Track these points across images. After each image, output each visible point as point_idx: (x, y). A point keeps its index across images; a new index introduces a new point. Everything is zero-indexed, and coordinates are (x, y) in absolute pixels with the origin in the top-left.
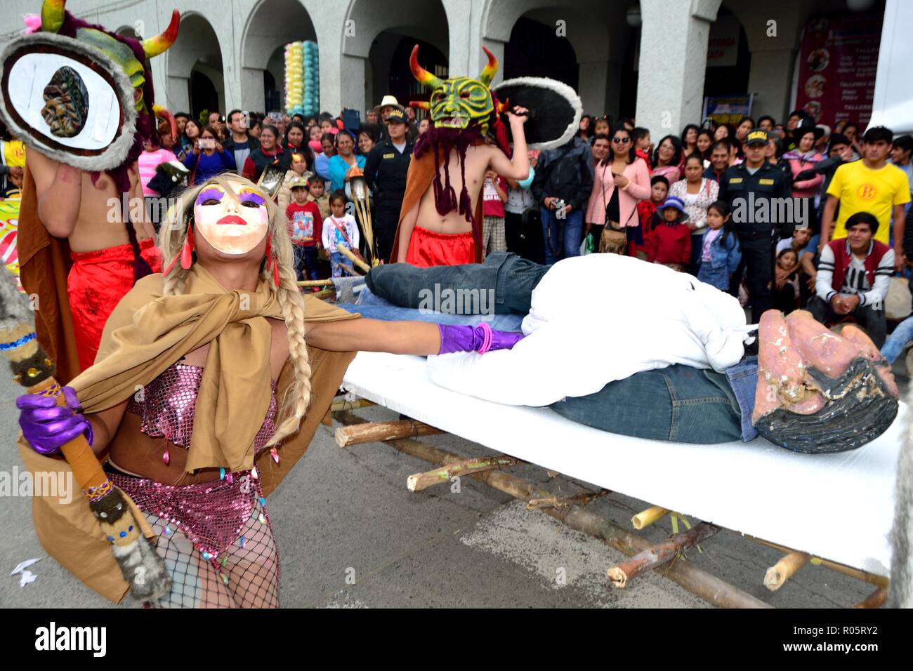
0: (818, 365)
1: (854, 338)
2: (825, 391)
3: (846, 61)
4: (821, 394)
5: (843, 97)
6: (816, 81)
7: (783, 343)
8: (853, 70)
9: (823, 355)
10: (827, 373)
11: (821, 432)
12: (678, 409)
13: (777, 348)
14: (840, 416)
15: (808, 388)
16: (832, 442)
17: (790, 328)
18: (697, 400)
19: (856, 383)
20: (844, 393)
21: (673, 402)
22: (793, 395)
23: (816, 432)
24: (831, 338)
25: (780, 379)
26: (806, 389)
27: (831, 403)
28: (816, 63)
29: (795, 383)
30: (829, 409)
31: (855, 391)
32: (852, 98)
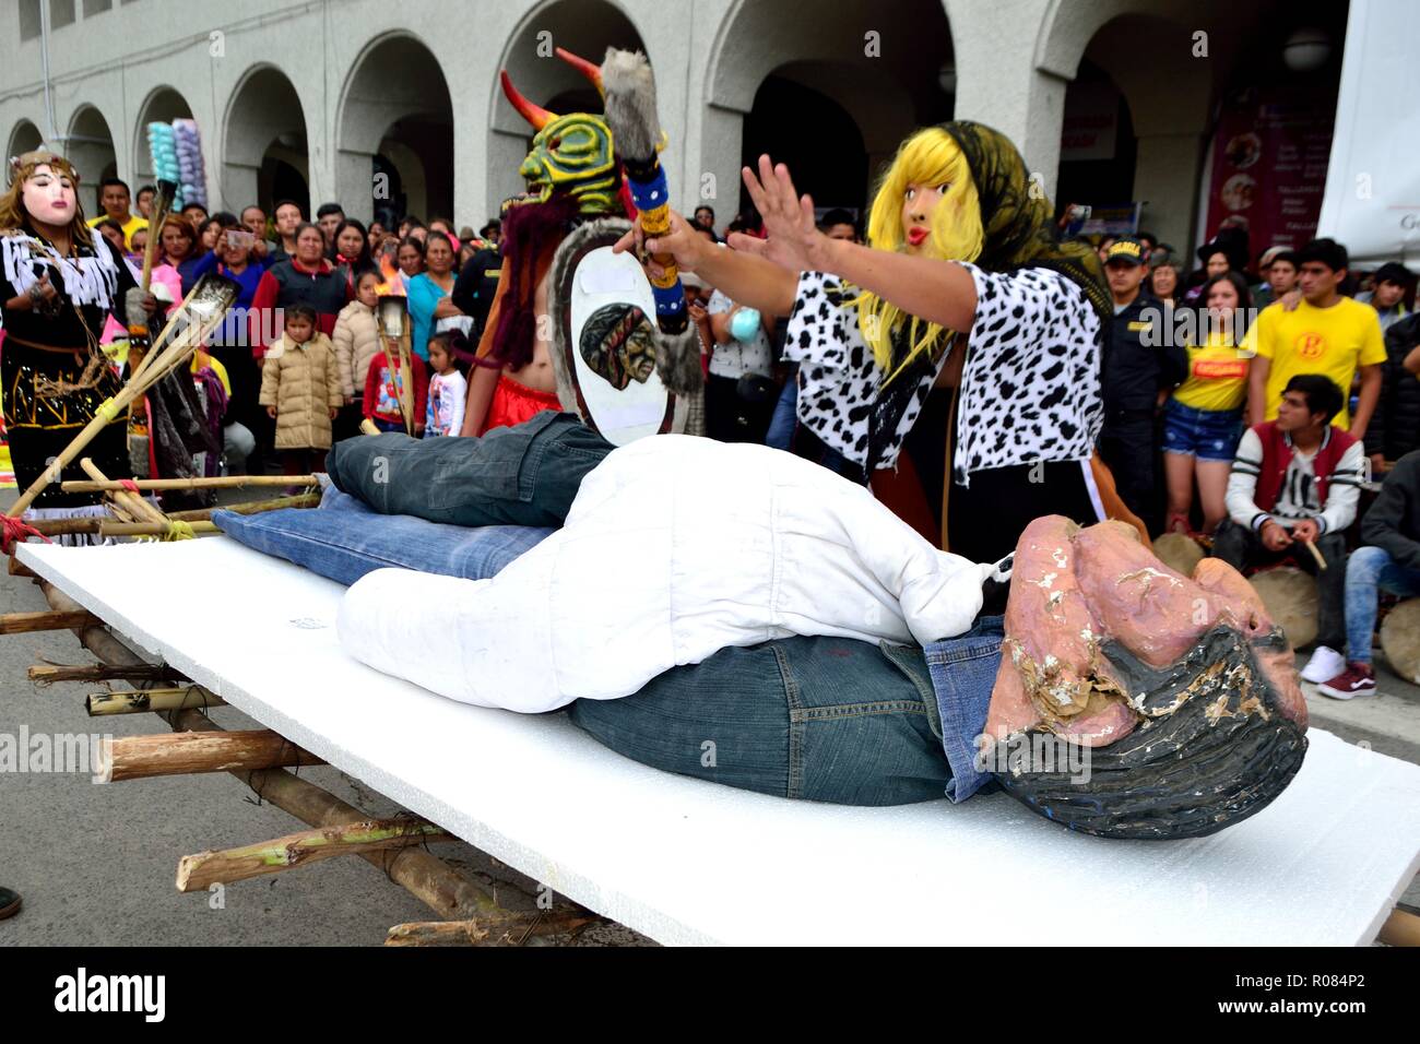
0: (1126, 637)
1: (1219, 583)
2: (1133, 698)
3: (1288, 153)
4: (1125, 702)
5: (1285, 210)
6: (1239, 185)
7: (1055, 587)
8: (1299, 167)
9: (1139, 614)
10: (1145, 656)
11: (1122, 789)
12: (804, 728)
13: (1043, 592)
14: (1166, 758)
15: (1099, 687)
16: (1149, 815)
17: (1079, 554)
18: (846, 707)
19: (1207, 682)
20: (1177, 703)
21: (791, 712)
22: (1065, 699)
23: (1111, 790)
24: (1163, 579)
25: (1042, 661)
26: (1094, 689)
27: (1147, 725)
28: (1240, 155)
29: (1073, 674)
30: (1140, 739)
31: (1202, 700)
32: (1297, 211)
